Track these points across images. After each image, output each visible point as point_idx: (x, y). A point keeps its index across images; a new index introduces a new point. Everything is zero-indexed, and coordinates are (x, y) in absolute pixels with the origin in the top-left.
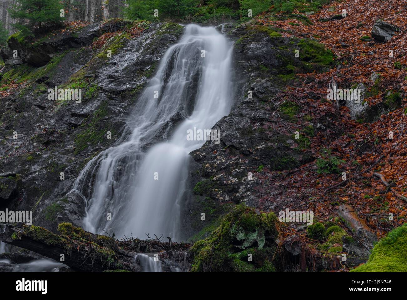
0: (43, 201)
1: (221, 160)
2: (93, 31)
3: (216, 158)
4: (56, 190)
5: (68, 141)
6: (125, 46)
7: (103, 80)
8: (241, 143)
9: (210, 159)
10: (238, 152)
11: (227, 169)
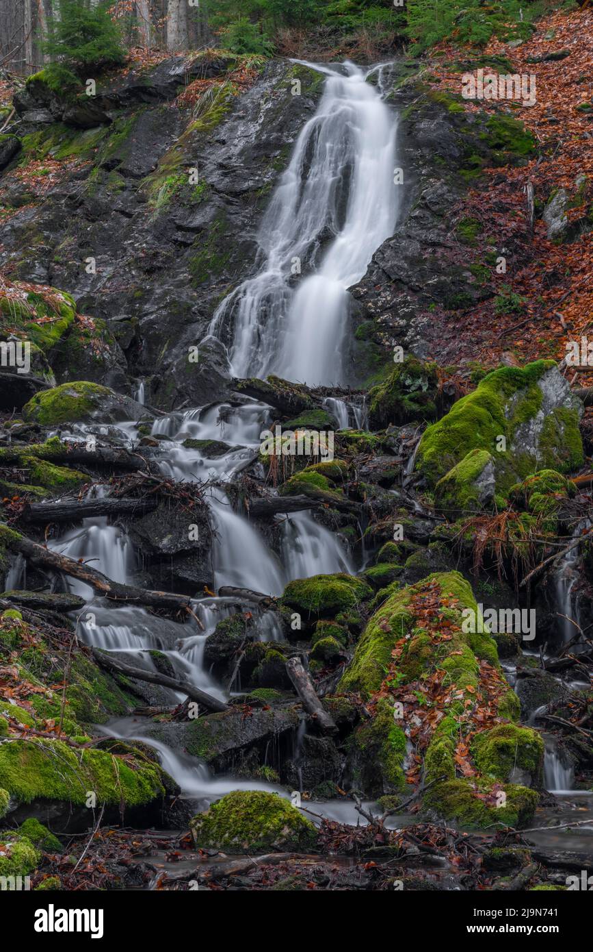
0: (169, 349)
1: (386, 297)
2: (174, 76)
3: (379, 294)
4: (184, 336)
5: (179, 267)
6: (235, 110)
7: (212, 172)
8: (409, 277)
9: (372, 296)
10: (406, 288)
11: (393, 309)
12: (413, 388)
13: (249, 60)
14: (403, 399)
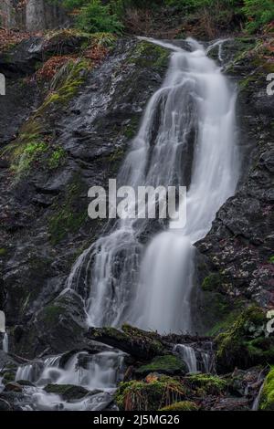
0: (31, 302)
1: (229, 251)
2: (33, 53)
3: (223, 249)
4: (44, 289)
5: (39, 227)
6: (88, 83)
7: (68, 139)
8: (251, 232)
9: (217, 250)
10: (247, 242)
11: (236, 261)
12: (256, 334)
13: (101, 38)
14: (247, 345)
